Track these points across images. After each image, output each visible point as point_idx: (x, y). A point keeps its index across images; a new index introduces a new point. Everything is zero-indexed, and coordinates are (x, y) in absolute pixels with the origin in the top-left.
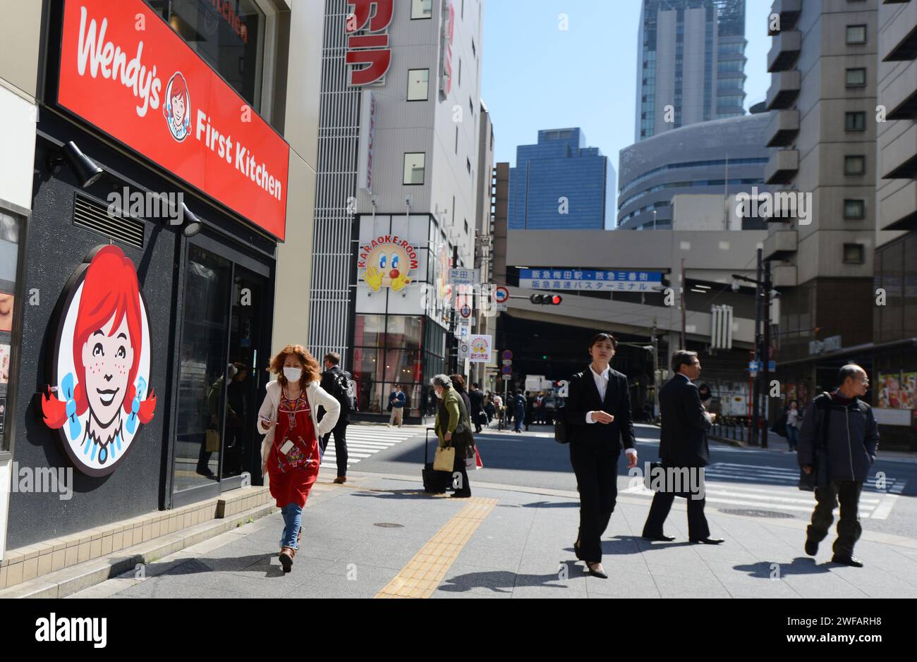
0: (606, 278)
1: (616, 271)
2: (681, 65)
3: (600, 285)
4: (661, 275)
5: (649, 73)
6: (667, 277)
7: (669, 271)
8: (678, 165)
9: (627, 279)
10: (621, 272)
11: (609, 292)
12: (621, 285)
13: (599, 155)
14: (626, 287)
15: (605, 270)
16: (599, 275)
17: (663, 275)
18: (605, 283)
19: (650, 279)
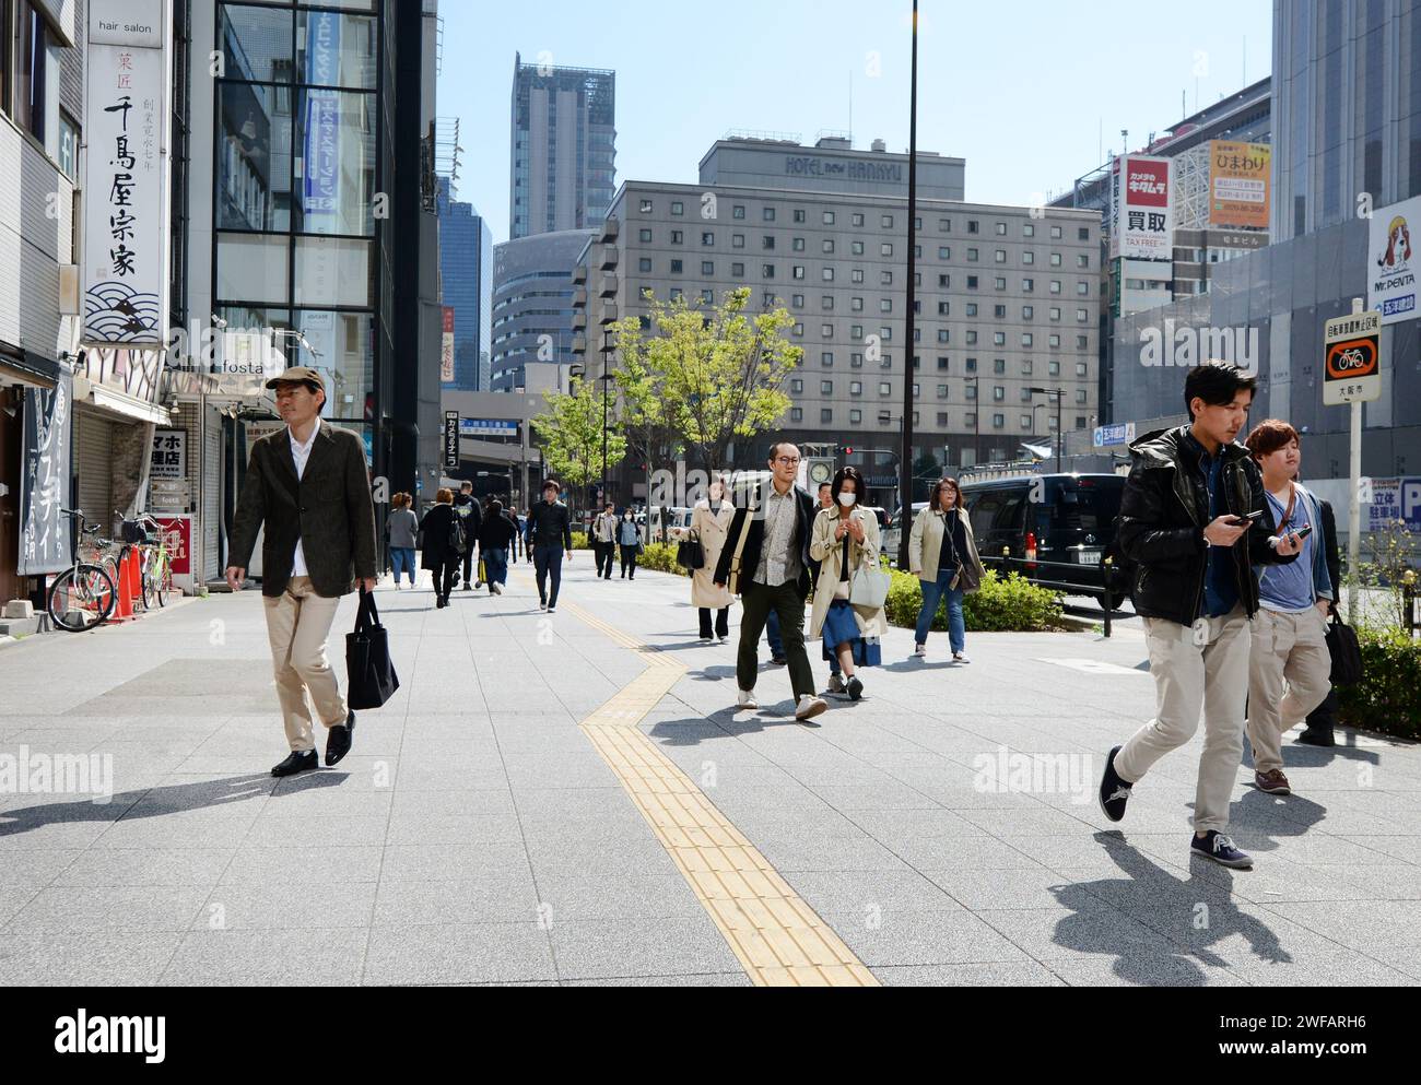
0: (480, 426)
1: (487, 420)
2: (554, 151)
3: (477, 430)
4: (515, 423)
5: (523, 154)
6: (520, 425)
7: (521, 421)
8: (548, 274)
9: (494, 426)
10: (491, 422)
11: (482, 436)
12: (490, 431)
13: (473, 214)
14: (494, 432)
15: (480, 420)
16: (476, 423)
17: (517, 424)
18: (480, 429)
19: (509, 426)
